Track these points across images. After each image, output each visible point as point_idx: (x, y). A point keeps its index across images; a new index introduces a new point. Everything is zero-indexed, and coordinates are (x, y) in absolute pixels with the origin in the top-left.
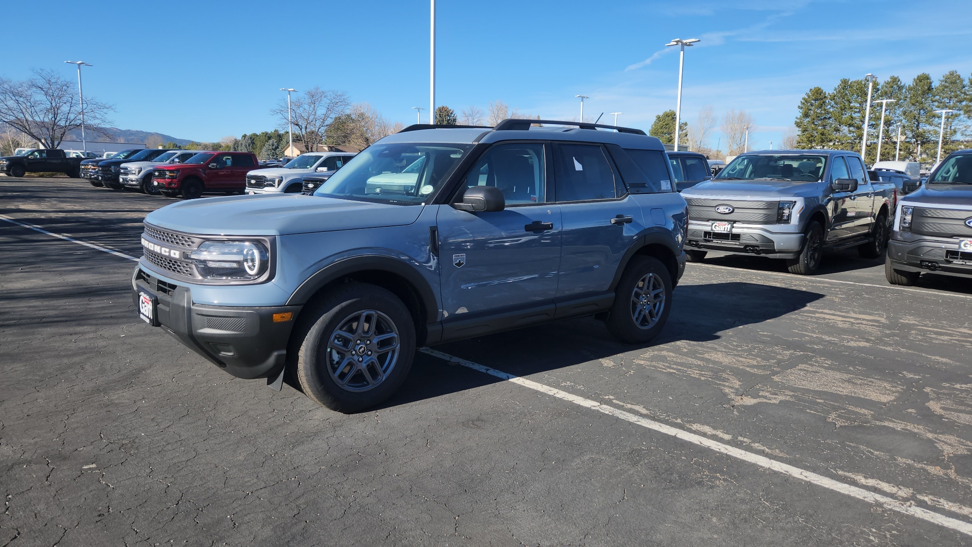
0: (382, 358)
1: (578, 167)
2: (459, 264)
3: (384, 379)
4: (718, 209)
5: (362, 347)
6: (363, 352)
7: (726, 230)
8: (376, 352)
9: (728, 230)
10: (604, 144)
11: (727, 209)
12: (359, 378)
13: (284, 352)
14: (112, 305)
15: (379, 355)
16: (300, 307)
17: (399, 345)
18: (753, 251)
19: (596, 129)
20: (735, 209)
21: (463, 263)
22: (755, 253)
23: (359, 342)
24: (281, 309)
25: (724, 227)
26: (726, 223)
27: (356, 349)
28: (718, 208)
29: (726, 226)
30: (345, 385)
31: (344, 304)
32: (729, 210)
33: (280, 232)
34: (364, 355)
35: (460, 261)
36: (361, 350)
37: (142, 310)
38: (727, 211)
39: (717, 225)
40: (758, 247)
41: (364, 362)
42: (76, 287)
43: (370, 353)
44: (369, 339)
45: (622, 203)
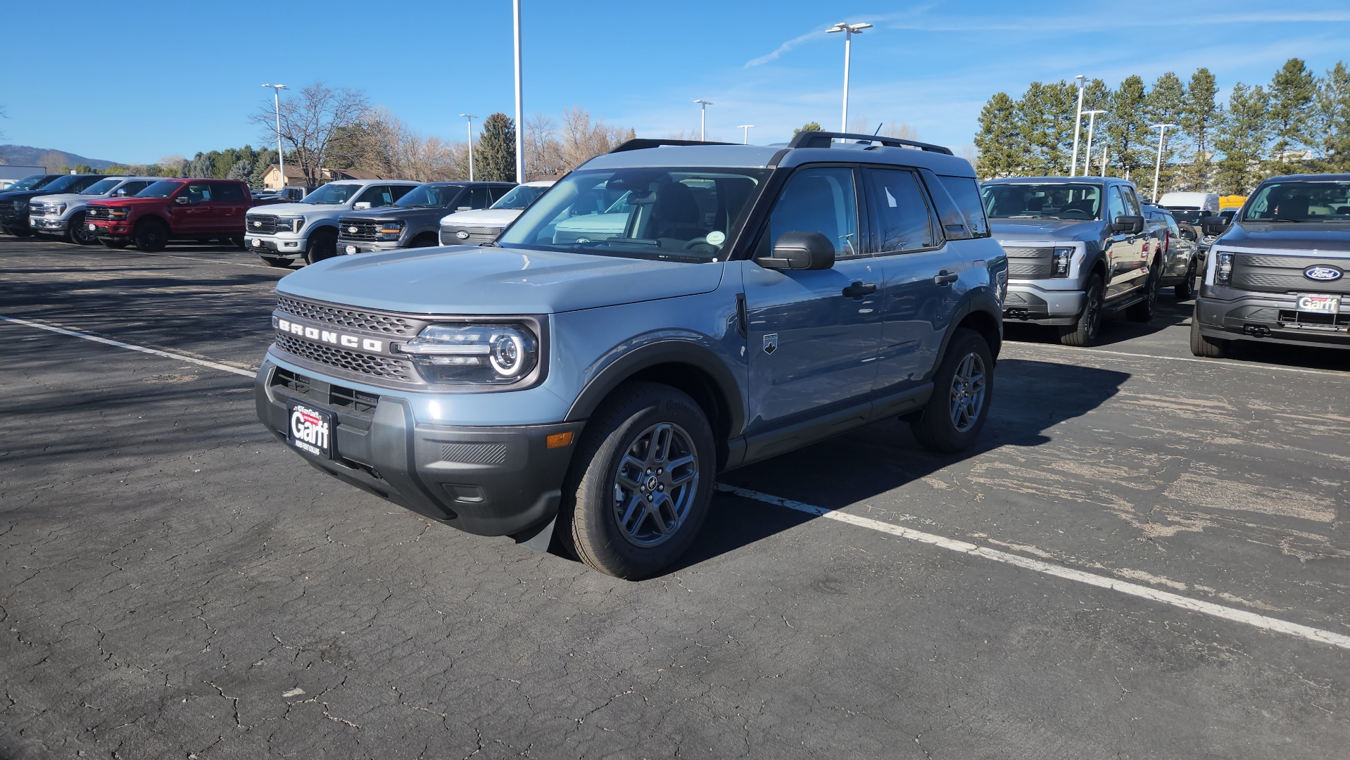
0: (675, 493)
1: (892, 202)
2: (770, 349)
3: (679, 526)
5: (652, 479)
6: (654, 486)
8: (670, 485)
10: (916, 168)
12: (649, 526)
13: (559, 493)
14: (142, 421)
15: (672, 490)
16: (583, 424)
17: (698, 474)
18: (1017, 316)
19: (899, 147)
21: (774, 348)
22: (1020, 318)
23: (649, 471)
24: (557, 427)
27: (645, 483)
30: (632, 537)
31: (636, 416)
33: (554, 308)
34: (654, 491)
35: (770, 345)
36: (651, 484)
37: (297, 434)
40: (1026, 310)
41: (655, 501)
42: (66, 394)
43: (662, 487)
44: (662, 466)
45: (939, 255)
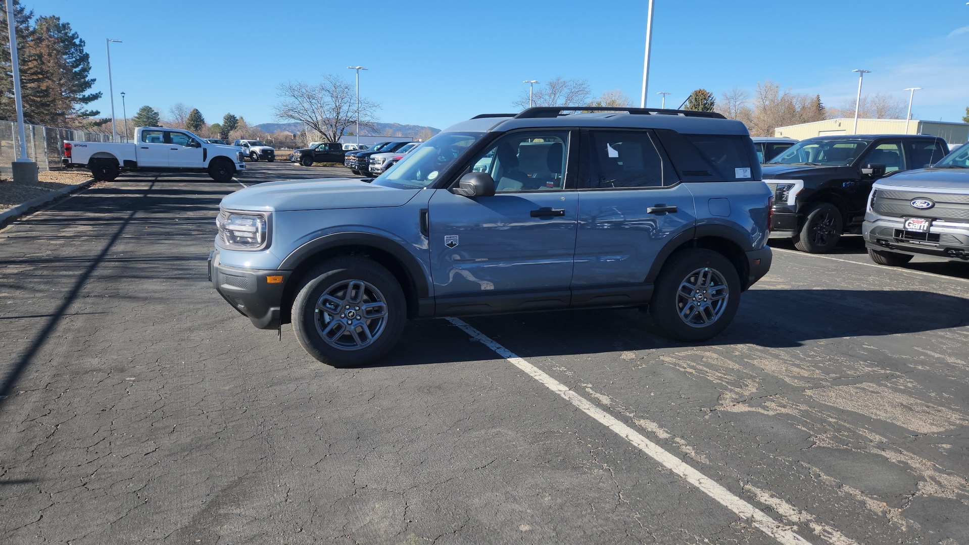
0: (371, 323)
1: (613, 153)
2: (451, 245)
3: (371, 343)
4: (913, 203)
5: (351, 312)
6: (352, 316)
7: (922, 228)
8: (366, 317)
9: (925, 229)
10: (653, 129)
11: (925, 202)
12: (347, 339)
13: (278, 309)
15: (367, 321)
16: (290, 272)
17: (387, 314)
18: (957, 255)
19: (650, 114)
20: (936, 204)
21: (455, 244)
22: (961, 258)
23: (348, 307)
24: (275, 273)
25: (920, 224)
26: (923, 220)
27: (345, 313)
28: (915, 202)
29: (923, 224)
30: (332, 342)
31: (330, 273)
32: (928, 204)
33: (275, 208)
34: (353, 319)
35: (452, 242)
36: (350, 315)
38: (925, 206)
39: (912, 222)
40: (963, 250)
41: (353, 324)
43: (359, 318)
44: (358, 305)
45: (671, 192)
